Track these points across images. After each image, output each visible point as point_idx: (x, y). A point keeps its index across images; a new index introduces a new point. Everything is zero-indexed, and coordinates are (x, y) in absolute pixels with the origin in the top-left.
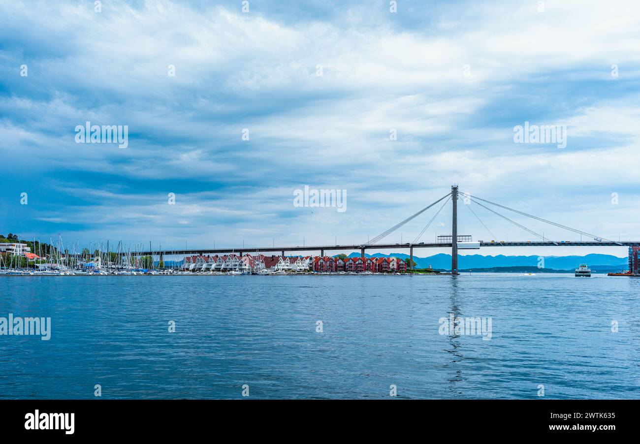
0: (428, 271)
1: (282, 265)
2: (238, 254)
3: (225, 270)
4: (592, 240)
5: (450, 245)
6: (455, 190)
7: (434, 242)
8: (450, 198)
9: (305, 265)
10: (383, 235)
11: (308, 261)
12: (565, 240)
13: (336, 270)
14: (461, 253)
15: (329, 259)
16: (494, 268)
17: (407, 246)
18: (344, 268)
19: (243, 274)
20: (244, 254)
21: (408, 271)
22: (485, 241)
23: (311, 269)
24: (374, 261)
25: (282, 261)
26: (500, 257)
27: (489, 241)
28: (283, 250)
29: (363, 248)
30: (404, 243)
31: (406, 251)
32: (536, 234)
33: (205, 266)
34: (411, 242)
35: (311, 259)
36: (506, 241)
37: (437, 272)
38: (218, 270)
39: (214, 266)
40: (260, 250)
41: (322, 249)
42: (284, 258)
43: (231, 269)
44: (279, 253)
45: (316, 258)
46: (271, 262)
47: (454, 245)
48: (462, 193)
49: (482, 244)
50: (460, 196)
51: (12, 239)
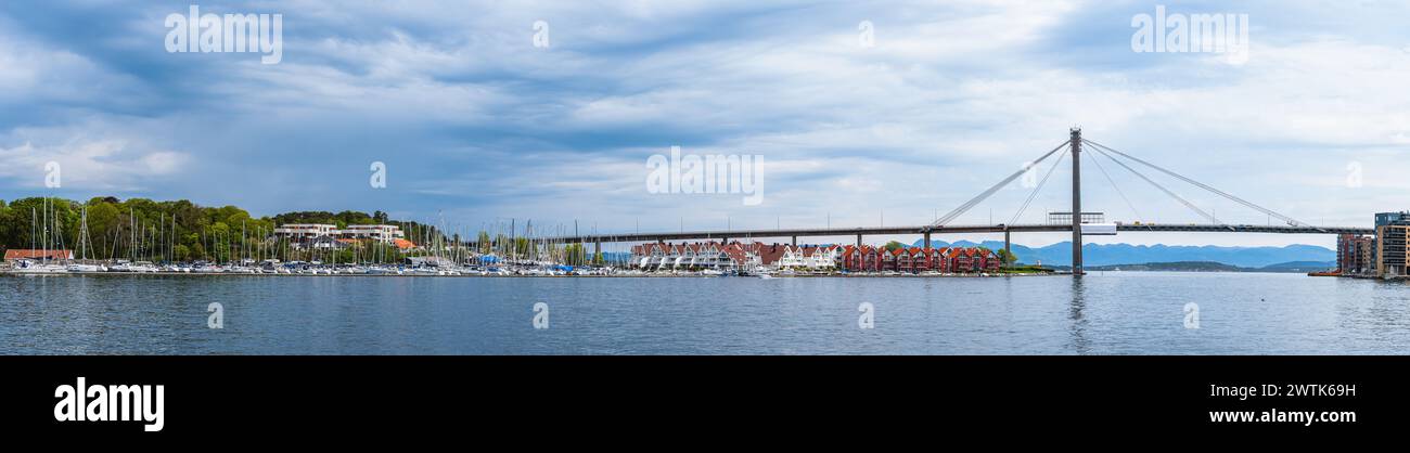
0: (1035, 270)
1: (790, 260)
2: (719, 241)
3: (696, 267)
4: (1285, 225)
5: (1069, 228)
6: (1076, 137)
7: (1043, 223)
8: (1067, 152)
9: (829, 259)
10: (960, 210)
11: (834, 252)
12: (1245, 224)
13: (880, 269)
14: (1086, 240)
15: (871, 250)
16: (1148, 265)
17: (1000, 228)
18: (894, 266)
19: (725, 275)
20: (730, 240)
21: (1002, 270)
22: (1125, 223)
23: (839, 266)
24: (945, 253)
25: (789, 253)
26: (1159, 248)
27: (1132, 222)
28: (794, 234)
29: (928, 231)
30: (996, 223)
32: (1200, 212)
33: (664, 261)
34: (1007, 223)
35: (839, 249)
36: (1157, 223)
37: (1050, 271)
38: (683, 267)
39: (678, 262)
40: (754, 234)
41: (859, 232)
42: (794, 248)
43: (706, 266)
44: (789, 240)
45: (848, 247)
46: (772, 254)
47: (1075, 228)
48: (1087, 142)
49: (1120, 228)
50: (1083, 147)
51: (379, 218)
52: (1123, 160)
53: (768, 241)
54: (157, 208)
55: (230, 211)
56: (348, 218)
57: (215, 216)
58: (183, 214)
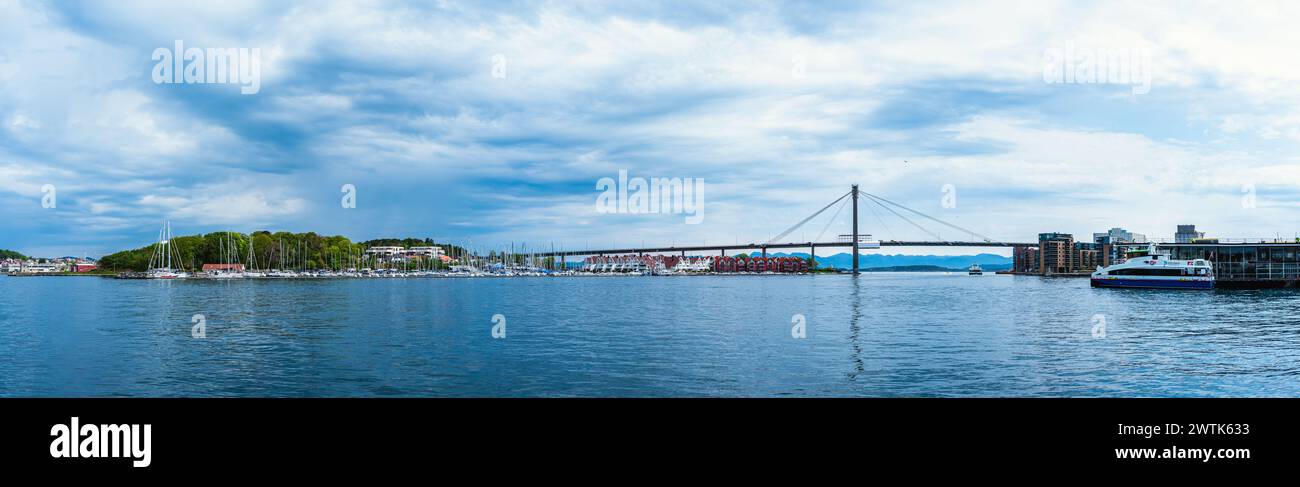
0: (829, 271)
1: (682, 265)
2: (638, 254)
3: (625, 271)
4: (982, 241)
5: (850, 244)
6: (855, 190)
7: (835, 241)
8: (851, 196)
9: (706, 265)
10: (784, 234)
11: (708, 261)
12: (958, 241)
13: (737, 271)
14: (860, 252)
15: (730, 259)
16: (893, 268)
17: (808, 245)
18: (745, 268)
19: (643, 275)
20: (644, 254)
21: (811, 271)
22: (885, 241)
23: (712, 269)
24: (776, 261)
25: (682, 261)
26: (899, 257)
27: (889, 241)
28: (683, 250)
29: (764, 247)
30: (805, 242)
31: (808, 251)
32: (932, 234)
33: (605, 267)
34: (813, 242)
35: (711, 258)
36: (904, 241)
37: (839, 272)
38: (618, 270)
39: (613, 267)
40: (660, 250)
41: (723, 248)
42: (685, 258)
43: (631, 270)
44: (680, 253)
45: (717, 257)
46: (671, 262)
47: (854, 245)
48: (862, 192)
49: (883, 244)
50: (860, 195)
51: (429, 243)
52: (883, 202)
53: (669, 254)
54: (295, 238)
55: (339, 239)
56: (410, 243)
57: (331, 241)
58: (311, 239)
